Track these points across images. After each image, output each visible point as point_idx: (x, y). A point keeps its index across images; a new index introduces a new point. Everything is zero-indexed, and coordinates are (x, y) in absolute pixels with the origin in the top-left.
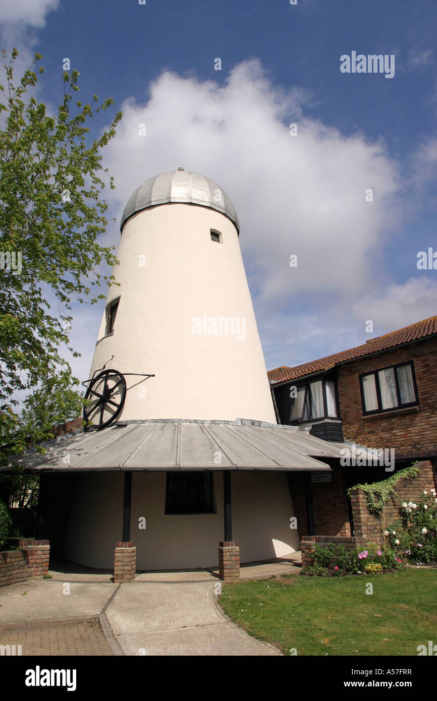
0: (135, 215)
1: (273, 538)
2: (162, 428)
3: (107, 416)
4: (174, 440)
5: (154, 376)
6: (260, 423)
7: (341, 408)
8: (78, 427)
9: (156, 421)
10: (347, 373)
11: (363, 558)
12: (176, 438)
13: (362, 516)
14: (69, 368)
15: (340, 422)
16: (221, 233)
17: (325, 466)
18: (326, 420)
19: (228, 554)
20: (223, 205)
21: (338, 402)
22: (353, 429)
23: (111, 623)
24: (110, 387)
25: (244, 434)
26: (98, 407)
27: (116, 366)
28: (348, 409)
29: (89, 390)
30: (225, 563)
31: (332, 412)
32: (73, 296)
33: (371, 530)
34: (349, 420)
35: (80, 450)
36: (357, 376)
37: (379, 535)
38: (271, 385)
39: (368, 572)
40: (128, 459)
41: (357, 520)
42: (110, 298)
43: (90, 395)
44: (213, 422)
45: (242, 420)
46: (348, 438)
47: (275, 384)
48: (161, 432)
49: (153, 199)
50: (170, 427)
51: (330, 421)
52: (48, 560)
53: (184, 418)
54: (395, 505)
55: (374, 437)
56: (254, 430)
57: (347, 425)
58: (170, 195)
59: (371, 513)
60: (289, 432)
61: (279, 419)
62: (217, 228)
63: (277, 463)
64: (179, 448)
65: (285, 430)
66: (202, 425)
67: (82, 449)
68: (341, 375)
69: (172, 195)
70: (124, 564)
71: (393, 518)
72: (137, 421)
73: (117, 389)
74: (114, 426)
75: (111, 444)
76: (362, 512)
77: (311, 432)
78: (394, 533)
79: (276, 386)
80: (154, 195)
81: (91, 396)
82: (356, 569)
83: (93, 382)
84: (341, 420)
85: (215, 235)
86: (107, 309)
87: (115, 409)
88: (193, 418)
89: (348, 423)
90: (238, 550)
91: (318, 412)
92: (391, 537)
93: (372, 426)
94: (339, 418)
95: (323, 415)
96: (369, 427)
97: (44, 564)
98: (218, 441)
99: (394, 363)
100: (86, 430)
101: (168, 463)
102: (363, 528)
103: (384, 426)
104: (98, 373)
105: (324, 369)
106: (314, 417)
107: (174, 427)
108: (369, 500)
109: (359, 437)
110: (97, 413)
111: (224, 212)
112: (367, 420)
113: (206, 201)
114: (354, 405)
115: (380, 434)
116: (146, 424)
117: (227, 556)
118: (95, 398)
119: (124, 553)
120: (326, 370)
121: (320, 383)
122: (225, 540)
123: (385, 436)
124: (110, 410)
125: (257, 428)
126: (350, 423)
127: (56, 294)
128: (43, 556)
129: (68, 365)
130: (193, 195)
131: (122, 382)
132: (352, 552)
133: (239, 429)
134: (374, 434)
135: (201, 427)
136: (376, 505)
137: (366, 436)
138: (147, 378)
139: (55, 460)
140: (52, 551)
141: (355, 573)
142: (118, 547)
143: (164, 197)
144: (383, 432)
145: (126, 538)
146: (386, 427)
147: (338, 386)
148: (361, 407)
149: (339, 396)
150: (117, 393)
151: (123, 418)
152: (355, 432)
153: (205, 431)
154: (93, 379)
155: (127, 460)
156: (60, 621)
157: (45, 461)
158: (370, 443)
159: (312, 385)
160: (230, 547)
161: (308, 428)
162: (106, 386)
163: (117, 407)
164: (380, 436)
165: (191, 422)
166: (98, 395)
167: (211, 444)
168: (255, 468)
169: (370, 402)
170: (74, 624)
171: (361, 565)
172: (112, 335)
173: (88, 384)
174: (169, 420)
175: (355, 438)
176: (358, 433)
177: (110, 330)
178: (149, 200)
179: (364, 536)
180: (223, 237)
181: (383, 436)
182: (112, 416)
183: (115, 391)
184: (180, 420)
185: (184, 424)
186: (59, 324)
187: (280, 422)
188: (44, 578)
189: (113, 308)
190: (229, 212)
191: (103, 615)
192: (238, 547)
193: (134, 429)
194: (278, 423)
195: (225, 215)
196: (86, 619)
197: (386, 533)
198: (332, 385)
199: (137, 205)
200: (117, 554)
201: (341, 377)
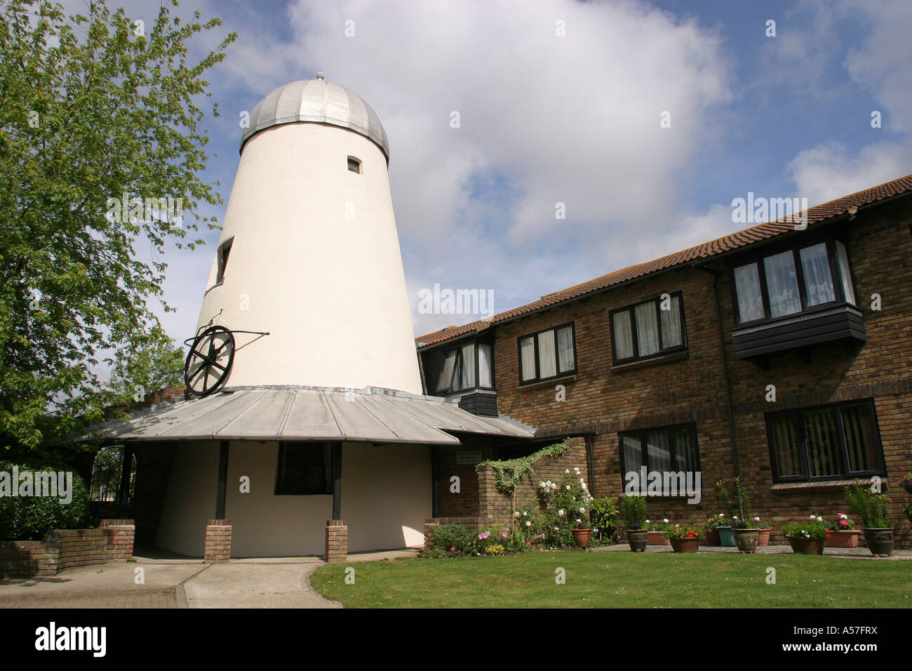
0: (256, 136)
1: (402, 525)
2: (275, 395)
3: (212, 381)
4: (283, 408)
5: (268, 334)
6: (395, 392)
7: (497, 377)
8: (177, 393)
9: (269, 388)
10: (505, 335)
11: (484, 539)
12: (286, 406)
13: (488, 494)
14: (159, 324)
15: (494, 393)
16: (361, 161)
17: (455, 440)
18: (477, 391)
19: (334, 533)
20: (366, 125)
21: (494, 370)
22: (508, 402)
23: (186, 591)
24: (217, 347)
25: (372, 404)
26: (202, 371)
27: (224, 321)
28: (504, 379)
29: (193, 351)
30: (330, 543)
31: (485, 380)
32: (168, 239)
33: (499, 511)
34: (504, 391)
35: (173, 418)
36: (516, 338)
37: (509, 516)
38: (418, 348)
39: (489, 554)
40: (225, 426)
41: (483, 499)
42: (224, 238)
43: (193, 357)
44: (337, 389)
45: (372, 389)
46: (503, 413)
47: (423, 347)
48: (271, 400)
49: (278, 117)
50: (284, 394)
51: (481, 392)
52: (133, 542)
53: (302, 384)
54: (532, 485)
55: (530, 411)
56: (386, 400)
57: (503, 397)
58: (299, 112)
59: (500, 491)
60: (432, 403)
61: (426, 389)
62: (356, 155)
63: (396, 435)
64: (286, 417)
65: (428, 402)
66: (322, 393)
67: (176, 418)
68: (499, 337)
69: (302, 113)
70: (215, 543)
71: (528, 499)
72: (246, 387)
73: (225, 349)
74: (219, 393)
75: (210, 412)
76: (488, 490)
77: (462, 405)
78: (525, 514)
79: (424, 349)
80: (279, 110)
81: (195, 358)
82: (475, 550)
83: (197, 340)
84: (496, 391)
85: (354, 163)
86: (219, 252)
87: (221, 372)
88: (312, 385)
89: (503, 395)
90: (347, 529)
91: (469, 382)
92: (522, 519)
93: (528, 398)
94: (494, 388)
95: (474, 385)
96: (525, 399)
97: (128, 546)
98: (335, 410)
99: (555, 325)
100: (187, 398)
101: (269, 431)
102: (488, 507)
103: (540, 398)
104: (203, 330)
105: (475, 330)
106: (465, 387)
107: (288, 395)
108: (498, 477)
109: (515, 411)
110: (200, 377)
111: (367, 134)
112: (523, 392)
113: (344, 120)
114: (511, 373)
115: (536, 407)
116: (257, 391)
117: (333, 535)
118: (199, 360)
119: (217, 532)
120: (478, 331)
121: (473, 347)
122: (333, 519)
123: (542, 409)
124: (215, 374)
125: (391, 398)
126: (505, 395)
127: (149, 236)
128: (127, 538)
129: (157, 320)
130: (328, 113)
131: (230, 341)
132: (474, 533)
133: (367, 398)
134: (529, 408)
135: (321, 394)
136: (508, 483)
137: (522, 409)
138: (260, 337)
139: (142, 429)
140: (138, 533)
141: (474, 555)
142: (211, 525)
143: (291, 115)
144: (538, 404)
145: (220, 515)
146: (542, 399)
147: (495, 350)
148: (517, 375)
149: (495, 362)
150: (224, 354)
151: (230, 384)
152: (510, 405)
153: (324, 399)
154: (197, 337)
155: (222, 428)
156: (133, 591)
157: (131, 430)
158: (526, 418)
159: (464, 350)
160: (338, 526)
161: (456, 400)
162: (212, 346)
163: (223, 370)
164: (536, 410)
165: (309, 389)
166: (202, 356)
167: (326, 413)
168: (367, 439)
169: (527, 370)
170: (148, 593)
171: (482, 547)
172: (222, 284)
173: (191, 343)
174: (284, 386)
175: (509, 412)
176: (513, 407)
177: (220, 278)
178: (273, 118)
179: (490, 516)
180: (363, 167)
181: (539, 409)
182: (217, 380)
183: (222, 351)
184: (298, 387)
185: (302, 391)
186: (150, 272)
187: (426, 392)
188: (128, 561)
189: (225, 251)
190: (373, 135)
191: (181, 586)
192: (346, 526)
193: (241, 396)
194: (424, 394)
195: (368, 138)
196: (162, 590)
197: (517, 514)
198: (488, 349)
199: (258, 123)
200: (208, 533)
201: (499, 340)
